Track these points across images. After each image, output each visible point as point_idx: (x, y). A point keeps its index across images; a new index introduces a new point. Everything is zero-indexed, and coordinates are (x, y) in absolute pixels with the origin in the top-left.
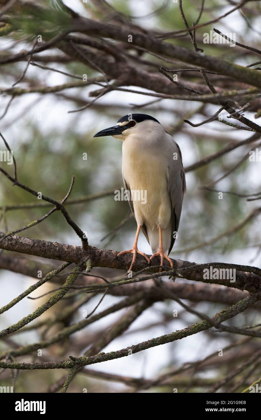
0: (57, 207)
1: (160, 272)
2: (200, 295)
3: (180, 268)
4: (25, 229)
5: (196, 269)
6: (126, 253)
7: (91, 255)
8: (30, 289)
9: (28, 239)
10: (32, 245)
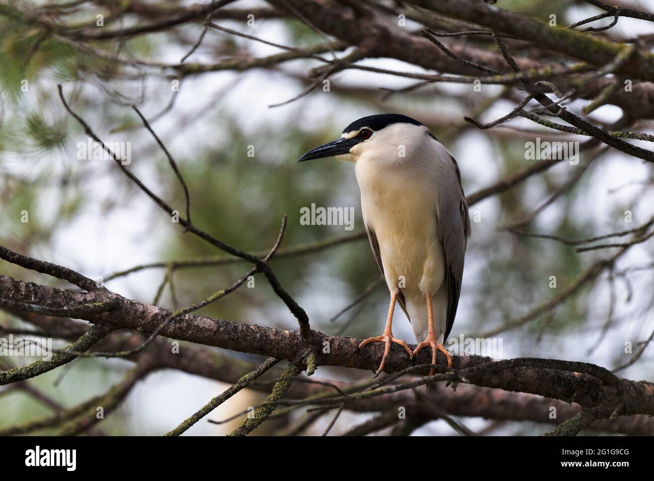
0: (258, 266)
1: (431, 375)
2: (500, 409)
3: (464, 368)
4: (204, 304)
5: (490, 369)
6: (374, 342)
7: (315, 345)
8: (212, 403)
9: (209, 320)
10: (215, 330)
